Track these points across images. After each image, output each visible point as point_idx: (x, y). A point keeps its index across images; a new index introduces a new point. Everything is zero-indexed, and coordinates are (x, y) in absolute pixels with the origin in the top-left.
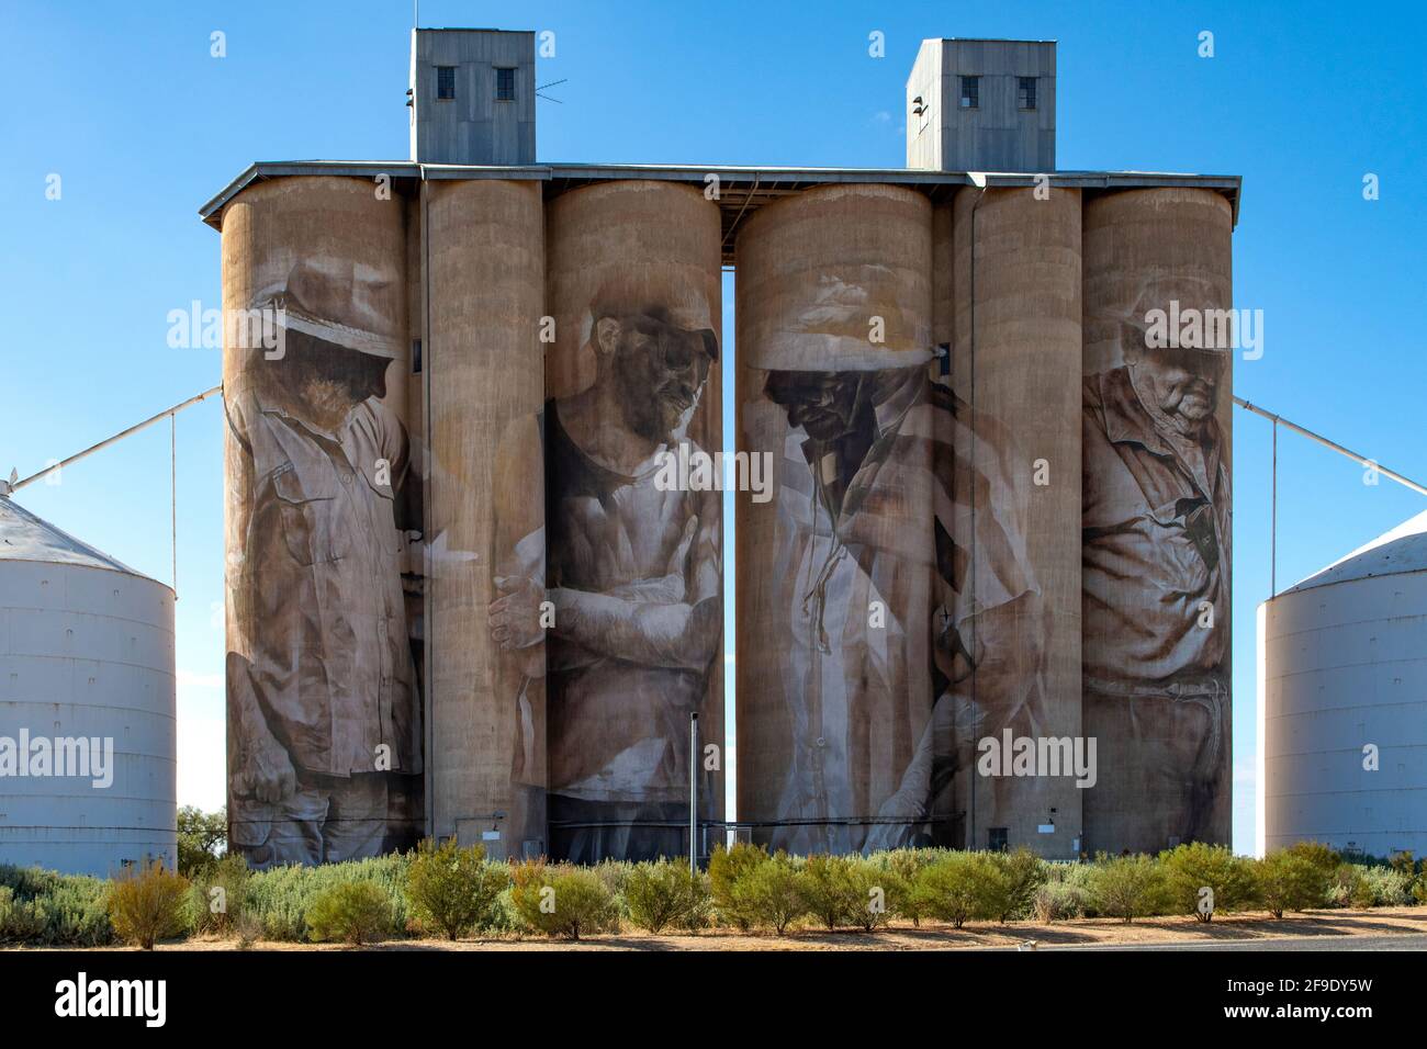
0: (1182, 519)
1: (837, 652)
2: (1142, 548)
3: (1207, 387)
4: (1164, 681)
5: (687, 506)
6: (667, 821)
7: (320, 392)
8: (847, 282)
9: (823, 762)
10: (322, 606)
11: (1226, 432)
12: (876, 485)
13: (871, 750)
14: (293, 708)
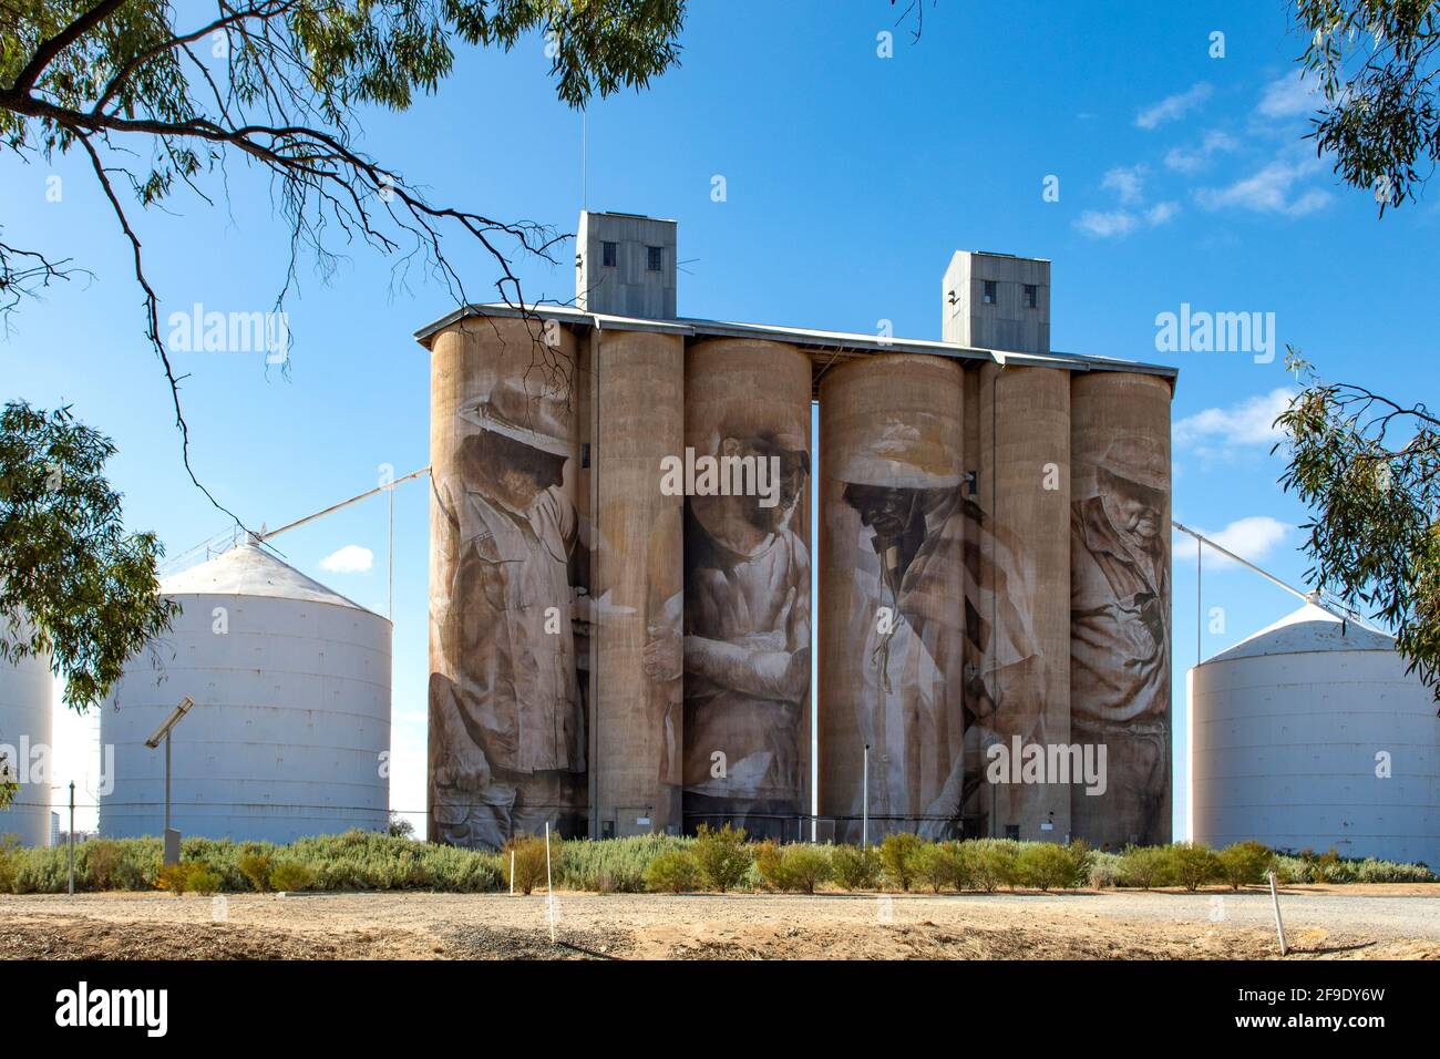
0: (1139, 608)
1: (897, 692)
2: (1111, 626)
3: (1155, 515)
4: (1127, 723)
5: (788, 579)
6: (773, 814)
7: (513, 480)
8: (906, 424)
9: (886, 772)
10: (513, 641)
11: (1167, 546)
12: (925, 572)
13: (922, 765)
14: (488, 719)
